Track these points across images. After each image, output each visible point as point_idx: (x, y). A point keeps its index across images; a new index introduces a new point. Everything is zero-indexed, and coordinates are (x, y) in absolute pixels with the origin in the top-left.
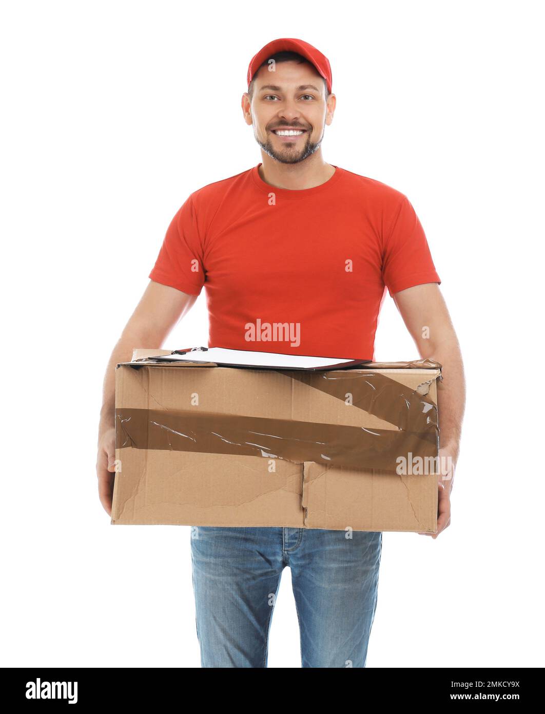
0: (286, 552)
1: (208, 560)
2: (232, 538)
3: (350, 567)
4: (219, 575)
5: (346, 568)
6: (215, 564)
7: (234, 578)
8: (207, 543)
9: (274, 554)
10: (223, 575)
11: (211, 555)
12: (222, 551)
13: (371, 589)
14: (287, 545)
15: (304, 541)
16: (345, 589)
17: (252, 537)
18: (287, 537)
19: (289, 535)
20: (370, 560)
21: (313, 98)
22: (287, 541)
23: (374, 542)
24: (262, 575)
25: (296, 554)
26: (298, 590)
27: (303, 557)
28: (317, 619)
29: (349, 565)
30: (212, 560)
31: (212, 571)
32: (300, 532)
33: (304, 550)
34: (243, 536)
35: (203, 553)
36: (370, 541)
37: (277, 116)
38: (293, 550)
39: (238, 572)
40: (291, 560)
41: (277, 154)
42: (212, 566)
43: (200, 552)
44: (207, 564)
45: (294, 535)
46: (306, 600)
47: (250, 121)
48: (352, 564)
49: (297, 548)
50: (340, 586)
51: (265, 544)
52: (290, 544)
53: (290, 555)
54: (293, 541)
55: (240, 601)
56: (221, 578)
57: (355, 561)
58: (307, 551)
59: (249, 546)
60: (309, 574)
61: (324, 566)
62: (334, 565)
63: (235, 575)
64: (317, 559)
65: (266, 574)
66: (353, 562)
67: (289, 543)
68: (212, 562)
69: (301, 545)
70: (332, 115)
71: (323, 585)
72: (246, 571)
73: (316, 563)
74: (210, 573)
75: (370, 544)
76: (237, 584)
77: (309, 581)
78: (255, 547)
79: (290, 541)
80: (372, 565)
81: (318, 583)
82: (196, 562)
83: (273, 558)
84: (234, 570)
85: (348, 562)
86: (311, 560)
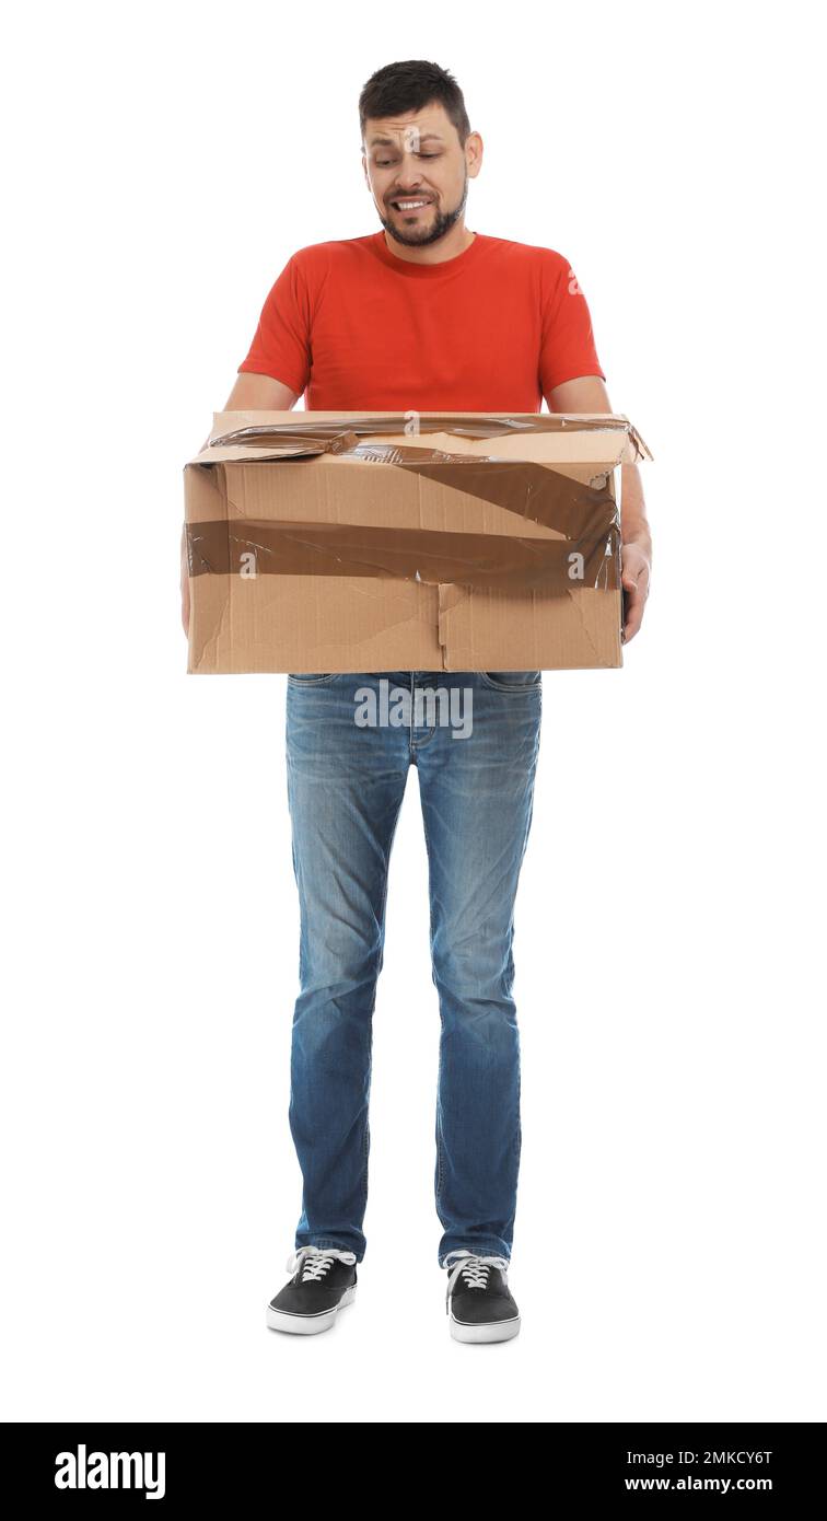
0: (413, 747)
1: (312, 757)
2: (343, 726)
3: (499, 769)
4: (327, 777)
5: (493, 770)
6: (321, 762)
7: (348, 781)
8: (310, 735)
9: (399, 749)
10: (332, 776)
11: (315, 751)
12: (330, 744)
16: (491, 797)
20: (524, 760)
22: (416, 731)
23: (530, 738)
24: (384, 779)
25: (427, 749)
26: (429, 803)
27: (436, 754)
28: (453, 840)
29: (499, 765)
30: (318, 757)
31: (317, 772)
33: (437, 744)
35: (305, 749)
36: (524, 736)
38: (423, 743)
39: (352, 772)
40: (421, 759)
42: (318, 765)
43: (300, 746)
44: (310, 763)
46: (438, 815)
48: (502, 765)
49: (429, 740)
50: (485, 793)
51: (386, 736)
52: (420, 736)
53: (419, 750)
55: (355, 812)
56: (330, 781)
57: (504, 759)
60: (442, 777)
61: (464, 767)
62: (477, 766)
63: (349, 776)
64: (454, 758)
65: (389, 776)
66: (500, 761)
69: (433, 737)
71: (462, 794)
72: (362, 772)
73: (453, 762)
74: (314, 775)
75: (525, 739)
76: (351, 789)
77: (444, 789)
81: (455, 791)
83: (397, 755)
84: (347, 769)
85: (495, 761)
86: (448, 760)
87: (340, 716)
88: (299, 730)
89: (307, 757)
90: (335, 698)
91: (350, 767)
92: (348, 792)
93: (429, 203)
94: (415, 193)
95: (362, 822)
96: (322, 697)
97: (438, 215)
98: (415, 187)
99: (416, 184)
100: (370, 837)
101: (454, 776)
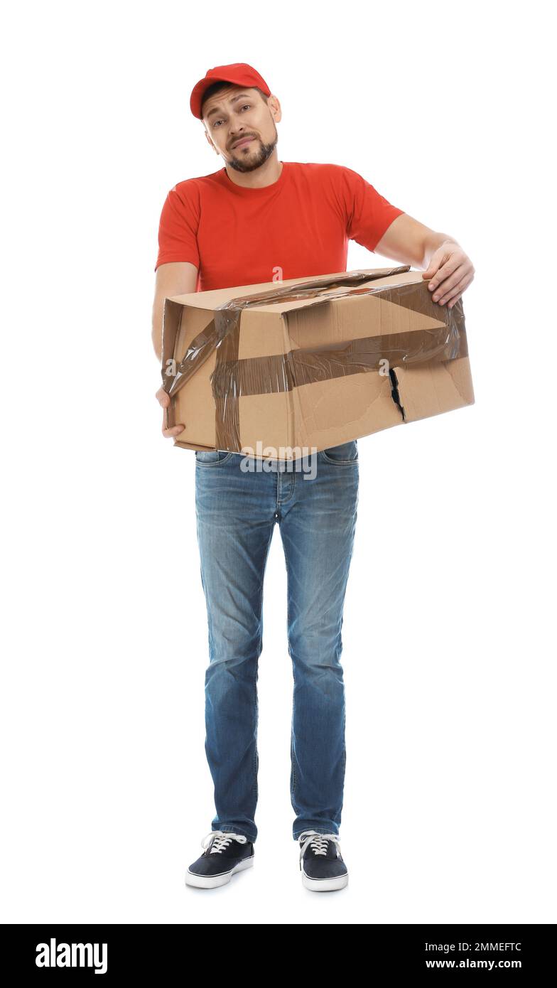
1: (212, 512)
3: (335, 514)
4: (221, 525)
5: (330, 515)
6: (219, 516)
8: (211, 498)
9: (269, 507)
11: (214, 508)
12: (224, 504)
14: (281, 496)
15: (296, 492)
16: (329, 533)
17: (250, 491)
18: (281, 489)
19: (282, 487)
21: (250, 106)
22: (281, 493)
25: (287, 504)
28: (304, 561)
29: (334, 512)
30: (216, 512)
31: (215, 522)
32: (292, 484)
33: (294, 500)
34: (243, 491)
35: (208, 508)
38: (286, 501)
39: (238, 521)
42: (216, 517)
44: (212, 516)
45: (288, 488)
46: (294, 545)
48: (336, 512)
49: (290, 498)
50: (326, 531)
51: (261, 497)
52: (284, 496)
53: (283, 506)
55: (240, 547)
56: (223, 528)
59: (248, 499)
61: (312, 514)
62: (321, 513)
63: (236, 524)
64: (305, 508)
66: (335, 510)
69: (293, 496)
72: (245, 521)
73: (304, 511)
74: (213, 524)
76: (237, 532)
77: (298, 528)
78: (254, 501)
79: (283, 493)
81: (305, 529)
82: (200, 516)
83: (267, 510)
84: (235, 520)
85: (332, 510)
86: (301, 509)
87: (230, 486)
88: (205, 495)
90: (227, 474)
91: (238, 519)
92: (235, 535)
95: (244, 553)
96: (219, 473)
98: (242, 132)
99: (241, 129)
100: (250, 563)
101: (304, 520)
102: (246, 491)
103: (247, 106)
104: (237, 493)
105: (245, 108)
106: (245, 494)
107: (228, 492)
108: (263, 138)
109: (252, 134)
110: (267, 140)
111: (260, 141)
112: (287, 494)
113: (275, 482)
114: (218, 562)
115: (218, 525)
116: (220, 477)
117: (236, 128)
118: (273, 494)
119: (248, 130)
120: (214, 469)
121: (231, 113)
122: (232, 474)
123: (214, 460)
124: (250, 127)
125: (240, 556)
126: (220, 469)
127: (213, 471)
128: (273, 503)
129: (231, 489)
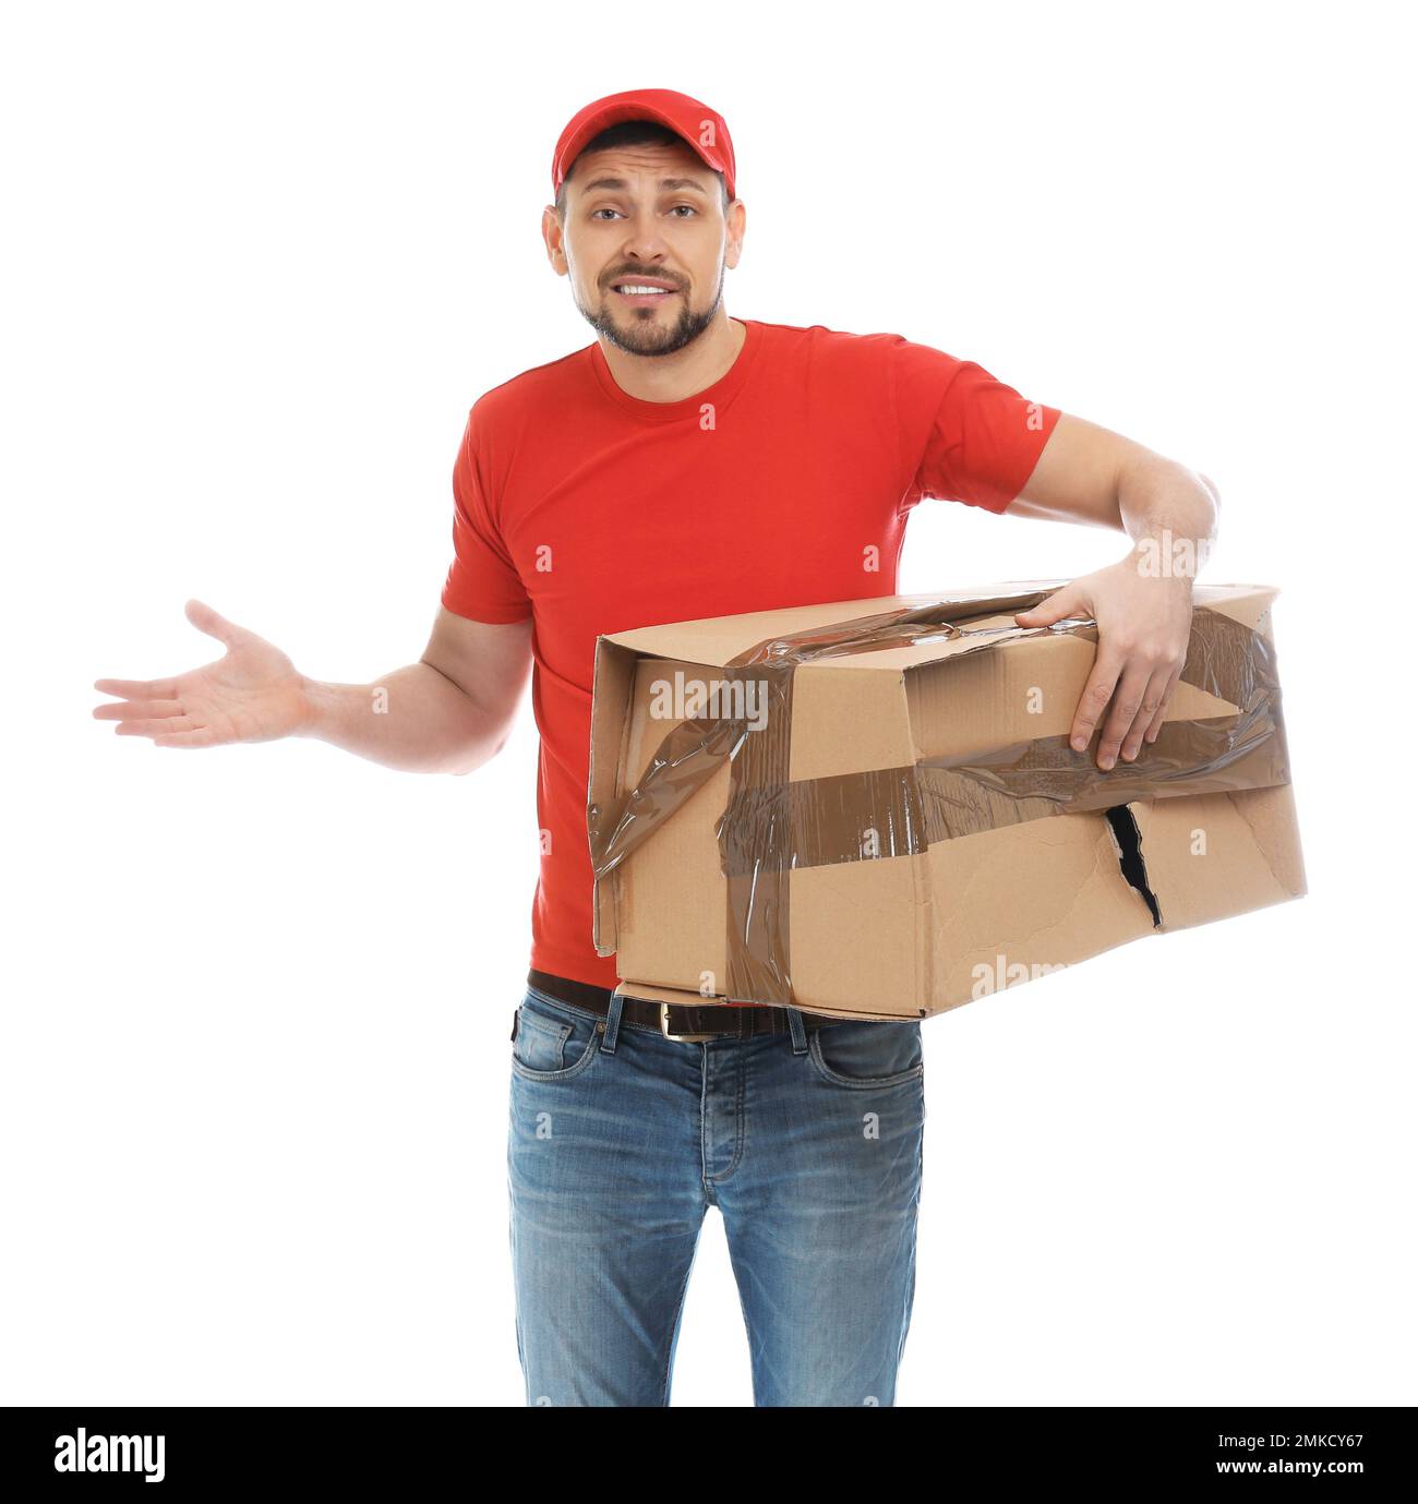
0: (709, 1183)
1: (542, 1196)
2: (593, 1150)
3: (851, 1216)
4: (564, 1229)
5: (843, 1216)
6: (557, 1206)
7: (597, 1235)
8: (540, 1160)
9: (685, 1186)
10: (573, 1229)
11: (548, 1186)
12: (572, 1177)
13: (899, 1261)
14: (712, 1166)
15: (748, 1158)
16: (841, 1261)
17: (636, 1149)
18: (710, 1149)
19: (713, 1145)
20: (895, 1196)
21: (695, 211)
22: (710, 1158)
23: (904, 1161)
24: (656, 1231)
25: (731, 1186)
26: (743, 1263)
27: (748, 1193)
28: (785, 1325)
29: (849, 1209)
30: (552, 1197)
31: (548, 1220)
32: (738, 1139)
33: (746, 1177)
34: (618, 1146)
35: (532, 1182)
36: (893, 1158)
37: (621, 253)
38: (724, 1177)
39: (605, 1222)
40: (722, 1198)
41: (622, 336)
42: (550, 1209)
43: (526, 1177)
44: (539, 1205)
45: (726, 1145)
46: (759, 1284)
47: (562, 268)
48: (855, 1209)
49: (733, 1172)
50: (831, 1255)
51: (664, 1165)
52: (718, 1166)
53: (718, 1187)
54: (723, 1158)
55: (610, 1285)
56: (569, 1236)
57: (861, 1202)
58: (755, 1182)
59: (630, 1168)
60: (763, 1229)
61: (796, 1213)
62: (816, 1211)
63: (600, 1229)
64: (779, 1197)
65: (666, 1229)
66: (855, 1203)
67: (714, 1162)
68: (551, 1199)
69: (739, 1167)
70: (740, 246)
71: (794, 1254)
72: (623, 1221)
73: (778, 1206)
74: (544, 1224)
75: (894, 1164)
76: (604, 1250)
77: (766, 1244)
78: (644, 1172)
79: (717, 1158)
80: (900, 1208)
81: (783, 1250)
82: (520, 1201)
83: (681, 1195)
84: (598, 1218)
85: (846, 1203)
86: (767, 1199)
87: (588, 1133)
88: (527, 1149)
89: (534, 1194)
90: (581, 1104)
91: (604, 1215)
92: (598, 1255)
93: (671, 292)
94: (654, 271)
95: (620, 1301)
96: (562, 1100)
97: (685, 315)
98: (656, 261)
99: (658, 256)
100: (634, 1322)
101: (779, 1226)
102: (628, 1148)
103: (687, 208)
104: (604, 1152)
105: (681, 211)
106: (624, 1155)
107: (581, 1149)
108: (694, 295)
109: (677, 278)
110: (697, 305)
111: (686, 301)
112: (727, 1163)
113: (696, 1132)
114: (554, 1319)
115: (555, 1228)
116: (562, 1110)
117: (646, 249)
118: (693, 1159)
119: (669, 265)
120: (549, 1088)
121: (647, 209)
122: (592, 1105)
123: (552, 1066)
124: (677, 259)
125: (609, 1305)
126: (563, 1090)
127: (549, 1095)
128: (692, 1178)
129: (591, 1141)
